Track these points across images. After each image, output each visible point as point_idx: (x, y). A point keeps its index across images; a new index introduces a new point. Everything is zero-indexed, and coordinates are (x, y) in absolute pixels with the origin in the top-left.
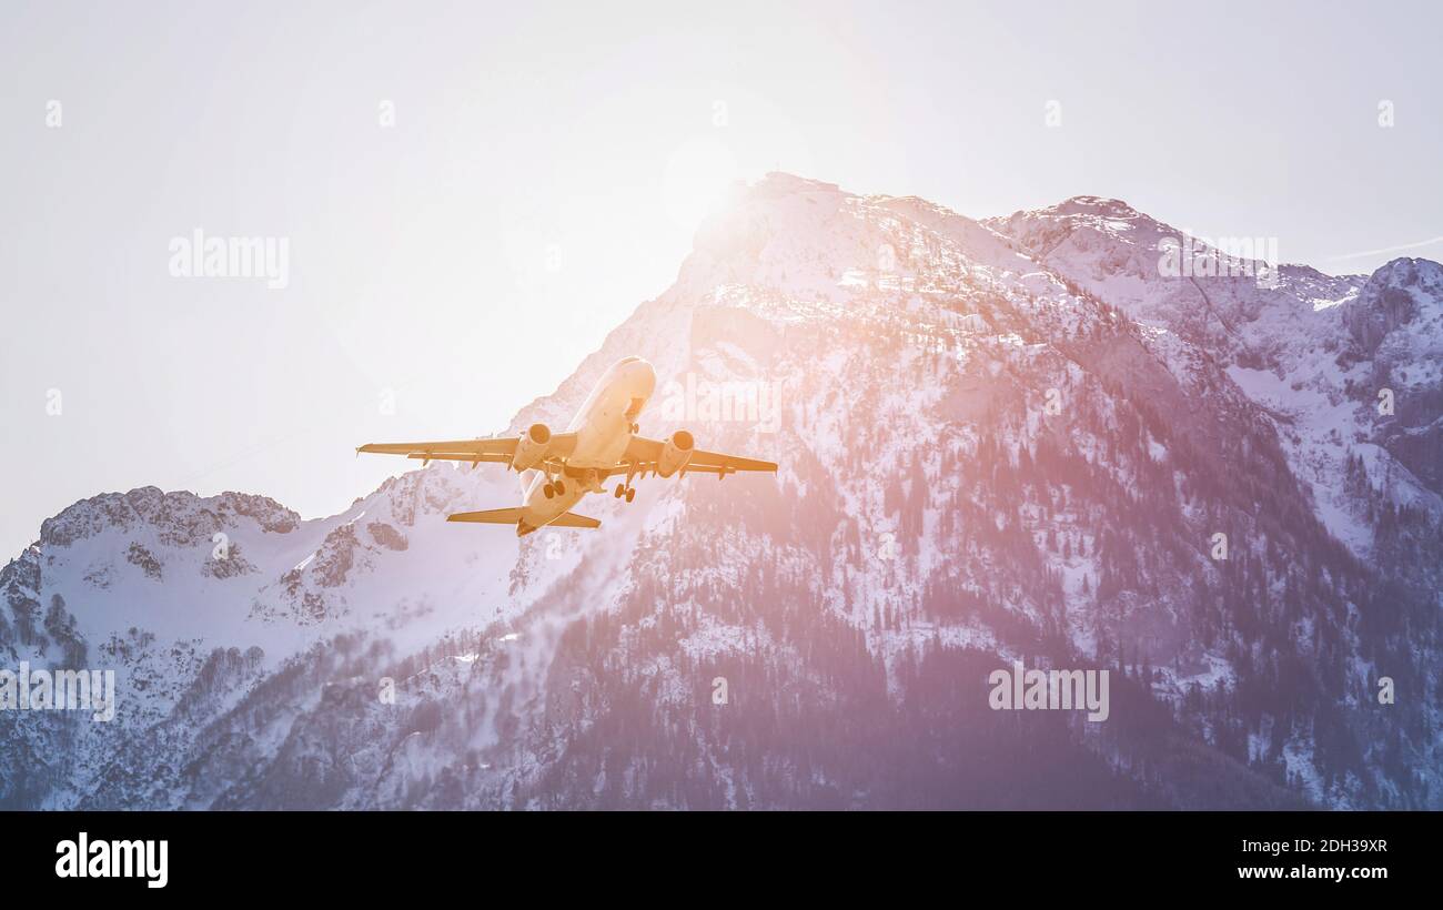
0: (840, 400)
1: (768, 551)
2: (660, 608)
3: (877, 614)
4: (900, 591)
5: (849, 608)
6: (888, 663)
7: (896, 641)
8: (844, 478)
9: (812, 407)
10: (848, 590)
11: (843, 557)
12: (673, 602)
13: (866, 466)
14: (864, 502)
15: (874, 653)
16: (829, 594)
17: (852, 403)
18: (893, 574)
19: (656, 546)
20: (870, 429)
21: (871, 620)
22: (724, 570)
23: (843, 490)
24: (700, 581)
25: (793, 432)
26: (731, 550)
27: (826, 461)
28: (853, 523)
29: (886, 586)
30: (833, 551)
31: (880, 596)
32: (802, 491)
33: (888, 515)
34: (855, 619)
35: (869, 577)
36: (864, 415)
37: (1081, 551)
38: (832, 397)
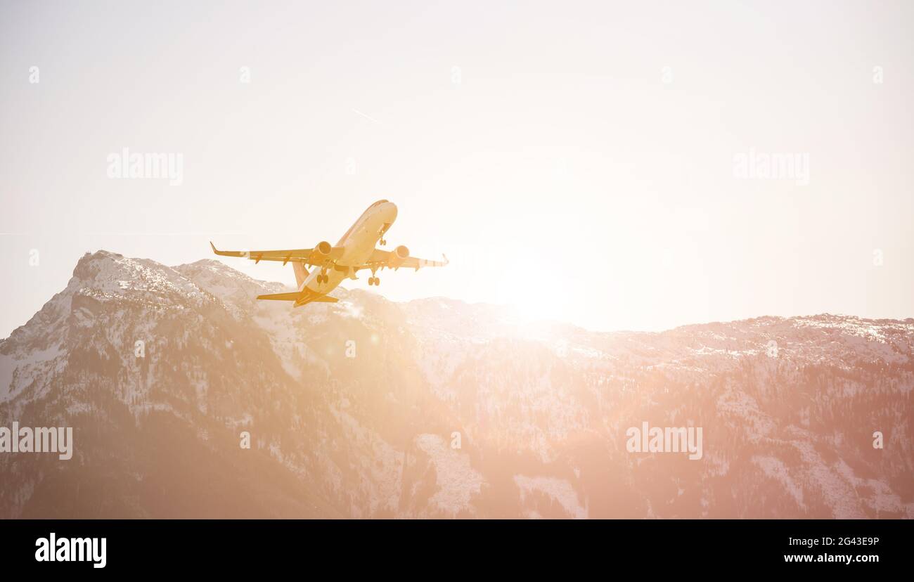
0: (121, 327)
1: (96, 378)
2: (59, 397)
3: (133, 400)
4: (141, 392)
5: (123, 397)
6: (136, 416)
7: (139, 408)
8: (122, 353)
9: (112, 330)
10: (123, 391)
11: (122, 380)
12: (63, 395)
13: (129, 349)
14: (129, 362)
15: (132, 413)
16: (117, 392)
17: (125, 328)
18: (139, 386)
19: (58, 377)
20: (131, 336)
21: (131, 401)
22: (81, 385)
23: (122, 358)
24: (73, 388)
25: (105, 338)
26: (84, 378)
27: (116, 348)
28: (125, 368)
29: (136, 390)
30: (118, 378)
31: (134, 393)
32: (108, 358)
33: (137, 366)
34: (125, 401)
35: (130, 387)
36: (129, 332)
37: (202, 378)
38: (119, 326)
